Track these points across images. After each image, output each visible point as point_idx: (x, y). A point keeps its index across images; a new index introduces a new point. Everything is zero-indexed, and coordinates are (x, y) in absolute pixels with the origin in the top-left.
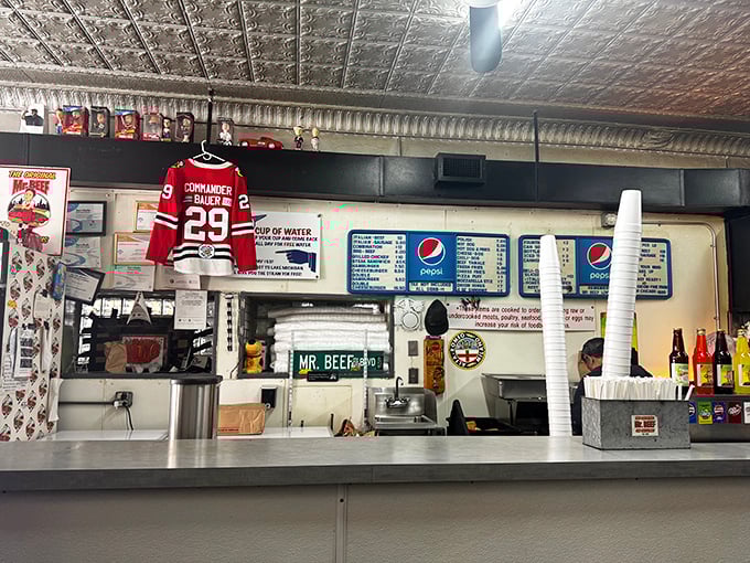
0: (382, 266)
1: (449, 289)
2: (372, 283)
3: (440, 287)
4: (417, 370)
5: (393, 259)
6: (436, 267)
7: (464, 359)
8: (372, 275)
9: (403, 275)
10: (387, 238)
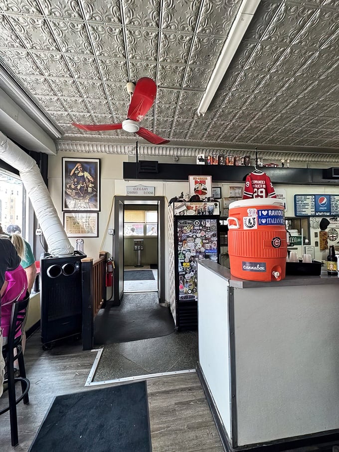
0: (306, 207)
1: (328, 214)
2: (303, 213)
3: (325, 214)
4: (318, 242)
5: (310, 204)
6: (324, 207)
7: (332, 238)
8: (303, 210)
9: (314, 210)
10: (308, 197)
